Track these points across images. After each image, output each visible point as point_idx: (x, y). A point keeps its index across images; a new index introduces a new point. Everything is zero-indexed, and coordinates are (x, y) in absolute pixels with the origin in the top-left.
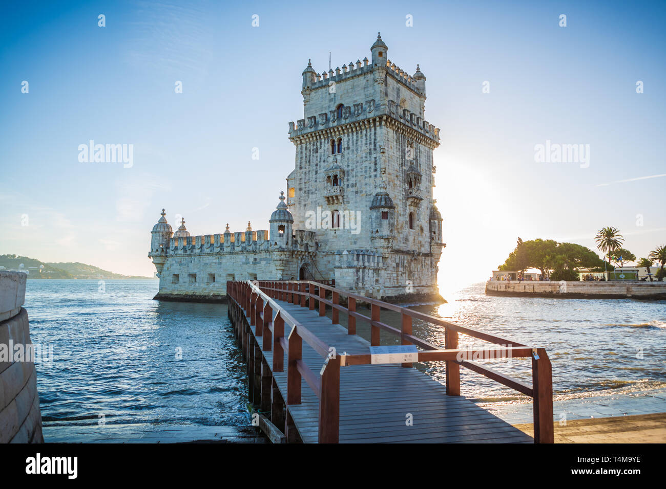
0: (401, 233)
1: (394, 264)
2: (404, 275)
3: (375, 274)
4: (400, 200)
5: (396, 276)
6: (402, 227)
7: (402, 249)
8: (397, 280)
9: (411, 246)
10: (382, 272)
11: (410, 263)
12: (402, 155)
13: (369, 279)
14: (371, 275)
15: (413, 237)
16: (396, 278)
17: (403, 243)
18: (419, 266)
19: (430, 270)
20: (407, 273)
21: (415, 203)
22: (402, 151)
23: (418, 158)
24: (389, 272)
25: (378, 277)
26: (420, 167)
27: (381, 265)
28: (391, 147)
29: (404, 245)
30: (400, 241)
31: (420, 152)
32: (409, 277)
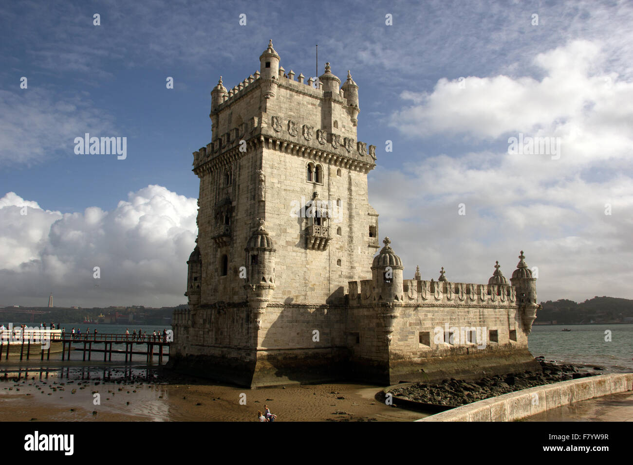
0: (210, 284)
1: (201, 321)
2: (210, 333)
4: (210, 247)
5: (202, 333)
6: (211, 277)
7: (210, 303)
8: (204, 337)
9: (220, 296)
10: (191, 330)
11: (219, 318)
12: (216, 194)
14: (183, 332)
15: (223, 285)
16: (202, 336)
18: (229, 321)
19: (245, 326)
20: (214, 329)
21: (222, 243)
22: (217, 188)
23: (237, 179)
24: (197, 329)
25: (188, 334)
26: (239, 188)
27: (190, 322)
28: (206, 194)
29: (212, 298)
30: (209, 294)
31: (240, 169)
32: (216, 335)
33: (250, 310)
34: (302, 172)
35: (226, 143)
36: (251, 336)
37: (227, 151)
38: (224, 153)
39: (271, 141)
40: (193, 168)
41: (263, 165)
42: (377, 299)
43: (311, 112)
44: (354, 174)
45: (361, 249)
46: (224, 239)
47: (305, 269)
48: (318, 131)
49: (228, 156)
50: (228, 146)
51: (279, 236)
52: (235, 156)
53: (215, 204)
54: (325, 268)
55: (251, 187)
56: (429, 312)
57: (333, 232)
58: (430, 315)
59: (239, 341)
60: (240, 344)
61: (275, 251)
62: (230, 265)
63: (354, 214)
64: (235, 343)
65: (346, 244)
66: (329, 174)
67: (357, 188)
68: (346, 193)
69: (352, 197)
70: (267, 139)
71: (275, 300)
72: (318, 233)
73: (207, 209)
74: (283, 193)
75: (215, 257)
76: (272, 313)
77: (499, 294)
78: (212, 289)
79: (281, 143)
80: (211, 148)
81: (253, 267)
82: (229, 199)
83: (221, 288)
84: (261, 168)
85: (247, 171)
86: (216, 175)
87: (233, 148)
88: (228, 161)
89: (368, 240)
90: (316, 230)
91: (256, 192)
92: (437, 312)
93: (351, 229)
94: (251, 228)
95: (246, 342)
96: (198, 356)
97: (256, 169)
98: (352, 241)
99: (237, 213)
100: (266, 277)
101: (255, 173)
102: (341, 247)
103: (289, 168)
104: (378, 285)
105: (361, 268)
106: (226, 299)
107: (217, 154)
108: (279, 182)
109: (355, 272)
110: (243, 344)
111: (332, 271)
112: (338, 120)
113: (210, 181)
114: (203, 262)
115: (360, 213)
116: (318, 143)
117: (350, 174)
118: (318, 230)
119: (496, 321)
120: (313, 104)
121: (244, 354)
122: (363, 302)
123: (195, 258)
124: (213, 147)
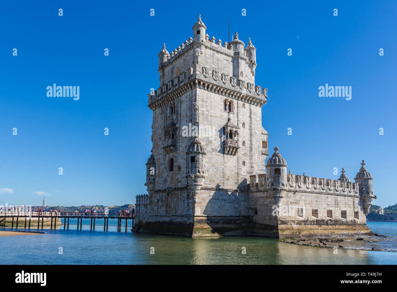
0: (162, 177)
1: (156, 201)
2: (162, 208)
3: (145, 208)
4: (162, 154)
5: (157, 208)
6: (162, 173)
7: (161, 189)
8: (157, 211)
9: (169, 184)
10: (149, 207)
11: (168, 198)
12: (165, 120)
13: (142, 211)
14: (143, 209)
15: (171, 177)
17: (163, 184)
18: (175, 199)
19: (186, 202)
20: (165, 205)
21: (170, 151)
22: (165, 117)
23: (179, 110)
24: (153, 206)
25: (147, 210)
26: (180, 115)
27: (148, 202)
28: (157, 121)
29: (163, 186)
30: (161, 183)
31: (181, 103)
32: (166, 209)
33: (189, 191)
34: (221, 105)
35: (171, 86)
36: (190, 208)
37: (172, 92)
38: (170, 93)
39: (202, 83)
40: (148, 104)
41: (197, 99)
42: (270, 185)
43: (226, 66)
44: (253, 107)
45: (257, 155)
46: (171, 148)
47: (223, 167)
48: (231, 78)
49: (173, 95)
50: (173, 89)
51: (207, 145)
52: (177, 94)
53: (164, 126)
54: (235, 166)
55: (189, 114)
56: (303, 195)
57: (240, 144)
58: (303, 198)
59: (182, 211)
60: (183, 213)
61: (205, 154)
62: (175, 164)
63: (253, 133)
64: (179, 213)
65: (248, 152)
66: (238, 107)
67: (255, 116)
68: (248, 119)
69: (252, 122)
70: (199, 83)
71: (205, 185)
72: (232, 144)
73: (158, 130)
74: (210, 117)
75: (165, 160)
76: (203, 193)
77: (348, 187)
78: (163, 180)
79: (208, 85)
80: (160, 91)
81: (192, 164)
82: (174, 123)
83: (169, 179)
84: (195, 101)
85: (186, 104)
86: (164, 108)
87: (176, 90)
88: (172, 98)
89: (261, 150)
90: (230, 141)
91: (193, 117)
92: (308, 196)
93: (251, 143)
94: (189, 140)
95: (187, 212)
96: (154, 222)
97: (192, 102)
98: (252, 150)
99: (179, 132)
100: (200, 170)
101: (192, 105)
102: (245, 154)
103: (213, 102)
104: (270, 177)
105: (257, 168)
106: (173, 186)
107: (165, 94)
108: (207, 111)
109: (254, 170)
110: (185, 213)
111: (240, 169)
112: (243, 71)
113: (160, 112)
114: (156, 164)
115: (257, 132)
116: (231, 85)
117: (251, 107)
118: (232, 142)
119: (345, 205)
120: (227, 60)
121: (185, 219)
122: (260, 188)
123: (152, 161)
124: (162, 90)
